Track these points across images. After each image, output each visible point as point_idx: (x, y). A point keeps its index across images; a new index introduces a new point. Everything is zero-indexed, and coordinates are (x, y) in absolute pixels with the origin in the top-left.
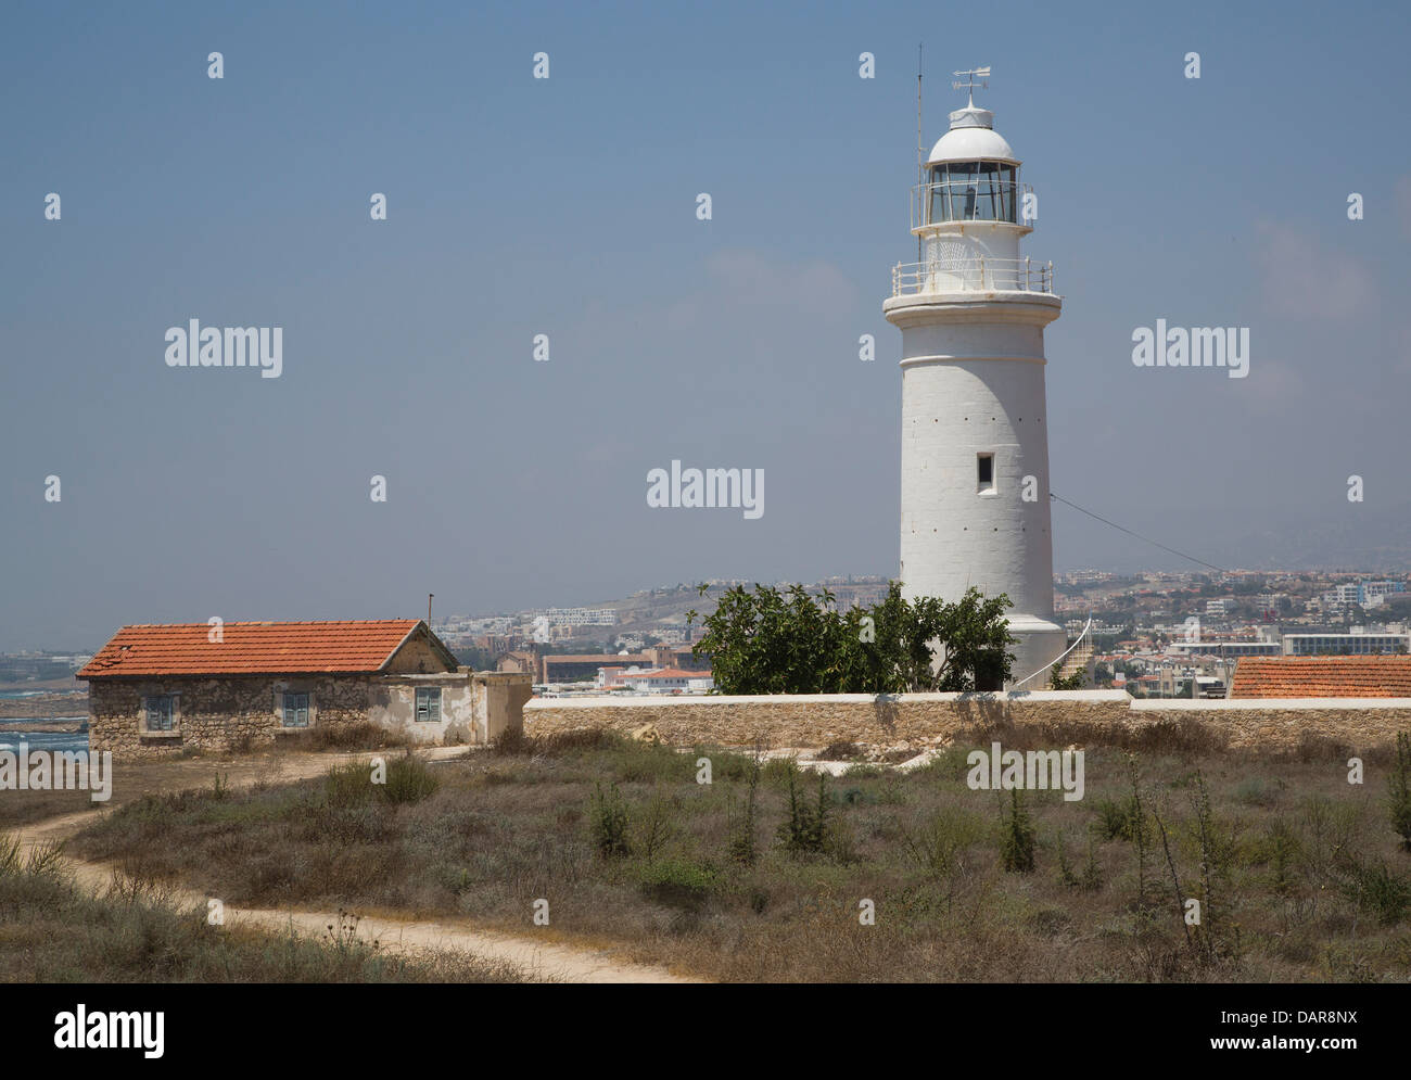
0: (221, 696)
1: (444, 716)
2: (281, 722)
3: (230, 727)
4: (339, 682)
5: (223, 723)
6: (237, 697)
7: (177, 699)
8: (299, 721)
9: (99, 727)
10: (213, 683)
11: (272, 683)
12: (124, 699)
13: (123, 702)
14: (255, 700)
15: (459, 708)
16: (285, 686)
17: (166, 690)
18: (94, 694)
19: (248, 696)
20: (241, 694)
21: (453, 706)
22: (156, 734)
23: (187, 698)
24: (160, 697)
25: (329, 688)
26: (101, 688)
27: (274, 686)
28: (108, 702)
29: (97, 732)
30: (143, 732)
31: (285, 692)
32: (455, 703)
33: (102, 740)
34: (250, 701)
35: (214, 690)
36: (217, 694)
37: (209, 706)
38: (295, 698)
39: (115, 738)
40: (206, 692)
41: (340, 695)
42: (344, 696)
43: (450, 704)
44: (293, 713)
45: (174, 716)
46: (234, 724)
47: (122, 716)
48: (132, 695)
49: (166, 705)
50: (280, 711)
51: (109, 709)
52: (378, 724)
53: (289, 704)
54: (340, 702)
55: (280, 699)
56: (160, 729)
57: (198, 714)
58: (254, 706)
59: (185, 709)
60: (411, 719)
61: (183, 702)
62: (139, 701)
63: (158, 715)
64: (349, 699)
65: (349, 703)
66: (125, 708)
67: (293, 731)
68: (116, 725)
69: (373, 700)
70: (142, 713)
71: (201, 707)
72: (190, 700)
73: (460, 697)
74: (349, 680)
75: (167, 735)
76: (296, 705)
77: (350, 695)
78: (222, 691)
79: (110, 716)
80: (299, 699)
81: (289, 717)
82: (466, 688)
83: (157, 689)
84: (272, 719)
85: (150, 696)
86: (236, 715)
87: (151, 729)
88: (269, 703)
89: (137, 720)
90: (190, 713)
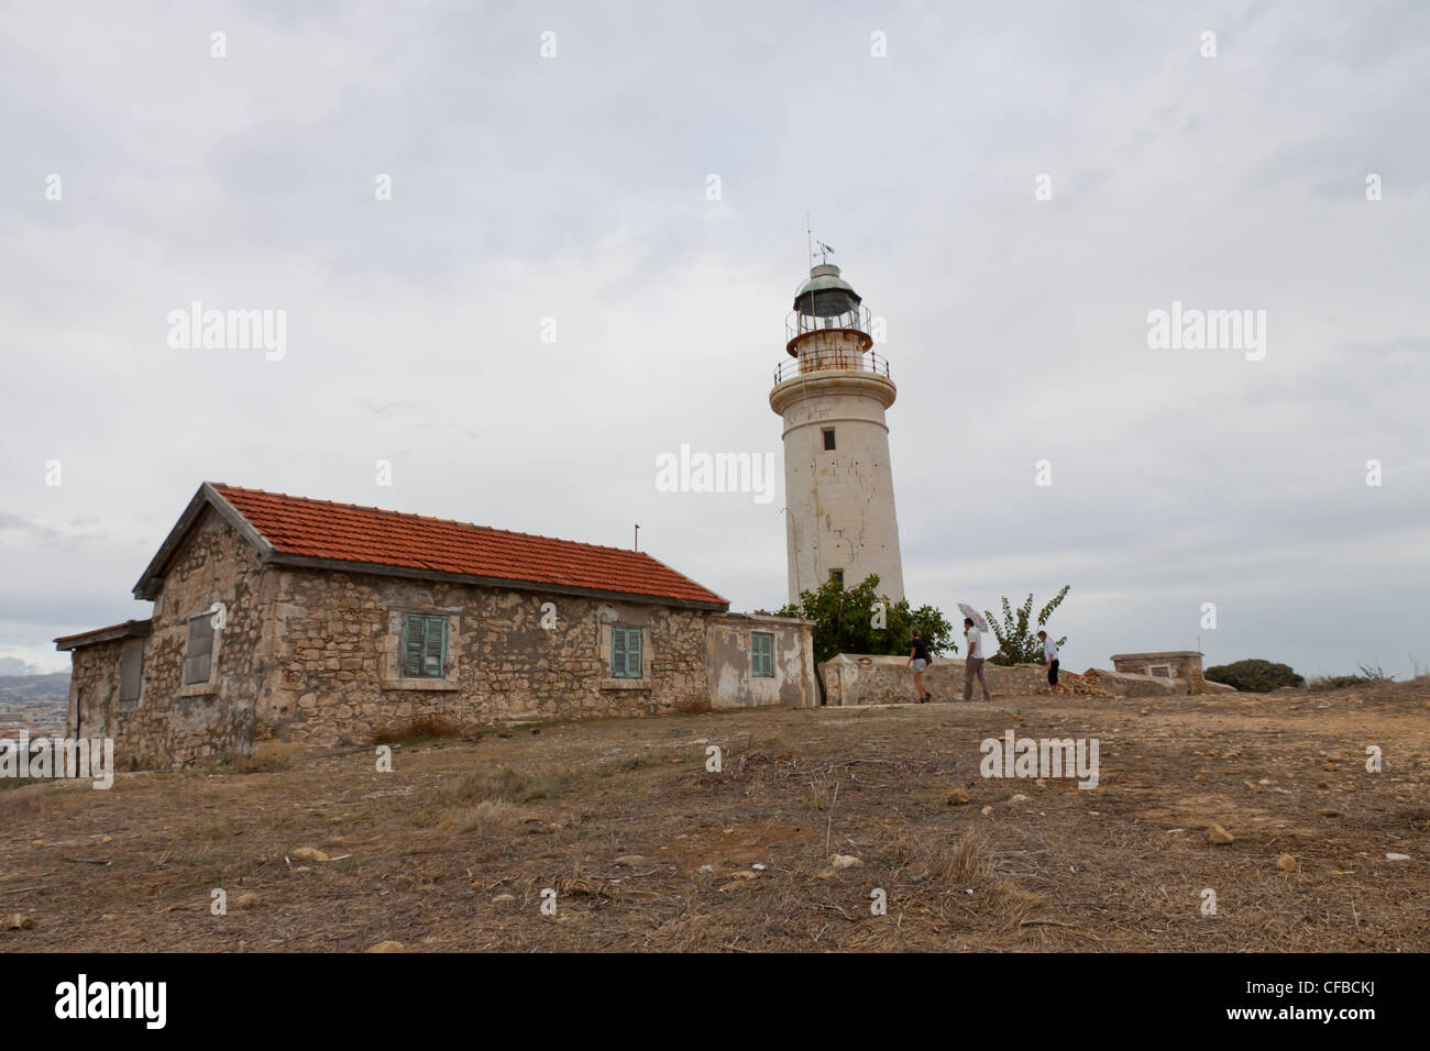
0: (524, 622)
1: (778, 670)
2: (609, 669)
3: (538, 675)
4: (675, 617)
5: (527, 667)
7: (455, 620)
8: (632, 669)
10: (514, 599)
11: (596, 609)
12: (351, 611)
13: (349, 617)
14: (572, 633)
15: (791, 660)
16: (612, 614)
17: (436, 603)
19: (564, 625)
21: (785, 657)
22: (415, 683)
23: (469, 620)
24: (426, 614)
25: (663, 623)
26: (306, 584)
27: (599, 613)
28: (320, 614)
29: (289, 676)
30: (392, 678)
31: (614, 624)
32: (786, 654)
33: (299, 694)
34: (566, 634)
35: (514, 610)
36: (518, 618)
37: (507, 638)
38: (627, 635)
39: (332, 689)
40: (503, 613)
41: (676, 635)
42: (681, 637)
43: (783, 655)
44: (623, 657)
45: (450, 651)
46: (543, 670)
47: (348, 647)
48: (369, 605)
49: (436, 630)
50: (607, 652)
51: (319, 630)
52: (717, 677)
53: (619, 642)
54: (676, 645)
55: (606, 632)
56: (422, 674)
57: (487, 649)
58: (571, 644)
59: (467, 638)
60: (749, 673)
61: (465, 629)
62: (384, 619)
63: (422, 648)
64: (685, 641)
65: (686, 646)
66: (354, 629)
67: (625, 684)
68: (333, 663)
69: (710, 644)
70: (390, 643)
71: (492, 637)
72: (475, 625)
73: (791, 647)
74: (685, 614)
75: (439, 685)
76: (627, 646)
77: (687, 635)
78: (527, 613)
79: (320, 643)
80: (631, 637)
81: (620, 662)
82: (796, 635)
83: (421, 599)
84: (597, 665)
85: (407, 611)
86: (545, 656)
87: (407, 673)
88: (592, 639)
89: (377, 655)
90: (475, 648)
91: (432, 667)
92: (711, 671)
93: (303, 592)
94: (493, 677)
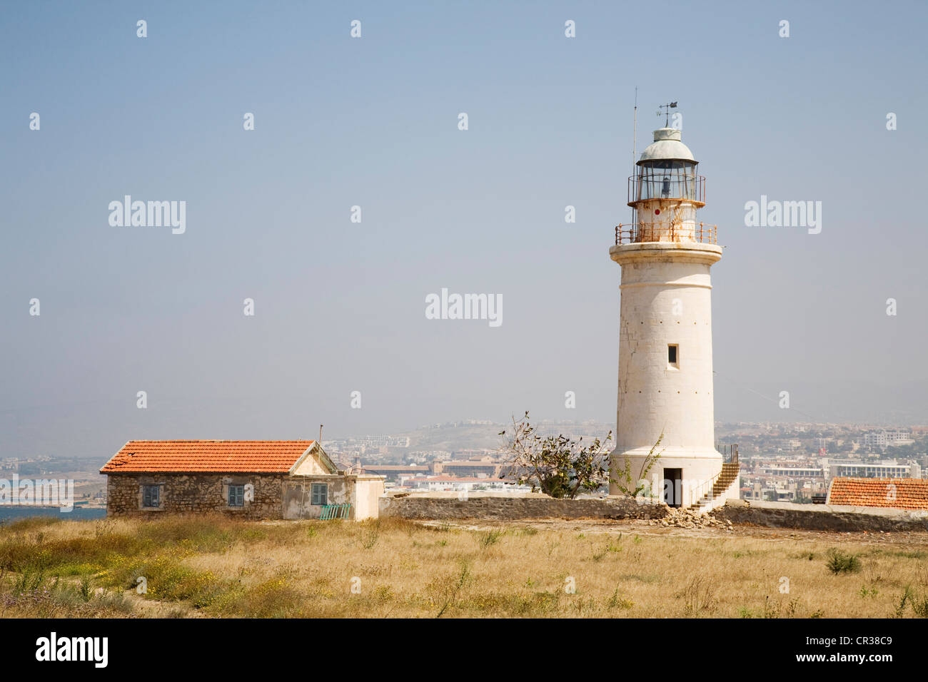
0: (190, 486)
1: (329, 502)
2: (227, 503)
3: (194, 506)
4: (264, 479)
5: (190, 503)
6: (200, 487)
7: (162, 487)
8: (238, 503)
9: (113, 504)
10: (185, 478)
11: (222, 478)
12: (129, 486)
14: (211, 489)
15: (338, 496)
16: (230, 480)
17: (156, 481)
18: (111, 482)
19: (207, 486)
20: (202, 485)
21: (335, 495)
22: (149, 509)
23: (168, 486)
24: (152, 486)
25: (258, 482)
27: (224, 480)
28: (119, 488)
29: (111, 507)
30: (141, 507)
31: (229, 485)
32: (336, 494)
33: (114, 512)
34: (207, 489)
35: (186, 482)
36: (187, 485)
37: (182, 492)
38: (236, 489)
39: (123, 511)
40: (182, 483)
41: (264, 487)
42: (267, 488)
43: (333, 494)
44: (234, 498)
45: (161, 498)
46: (198, 504)
47: (128, 498)
48: (134, 484)
49: (155, 491)
50: (226, 496)
51: (119, 493)
52: (288, 506)
53: (232, 491)
54: (265, 492)
55: (226, 488)
56: (151, 506)
57: (175, 497)
58: (210, 493)
59: (167, 493)
60: (308, 504)
61: (166, 490)
62: (138, 488)
63: (150, 498)
64: (270, 489)
65: (270, 491)
66: (129, 492)
67: (233, 509)
68: (123, 503)
69: (284, 491)
70: (140, 496)
71: (177, 492)
72: (170, 488)
73: (340, 490)
74: (270, 477)
75: (156, 509)
76: (236, 492)
77: (270, 487)
78: (190, 482)
79: (120, 497)
80: (238, 489)
81: (232, 500)
82: (343, 484)
83: (151, 480)
84: (222, 501)
85: (145, 485)
86: (198, 498)
87: (145, 505)
88: (220, 491)
89: (137, 500)
90: (170, 496)
91: (154, 503)
92: (284, 503)
93: (115, 481)
94: (177, 506)
